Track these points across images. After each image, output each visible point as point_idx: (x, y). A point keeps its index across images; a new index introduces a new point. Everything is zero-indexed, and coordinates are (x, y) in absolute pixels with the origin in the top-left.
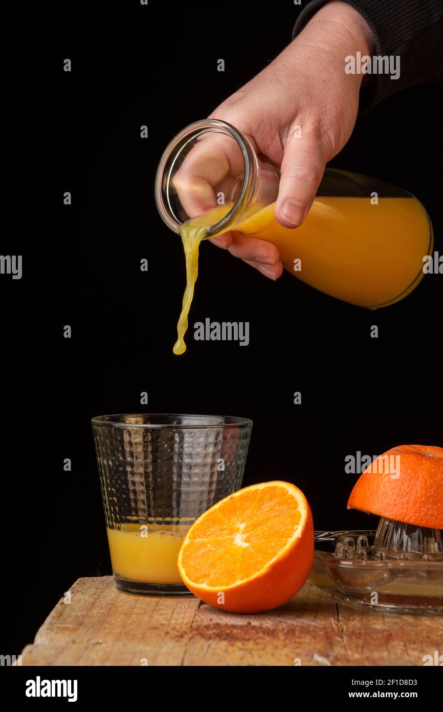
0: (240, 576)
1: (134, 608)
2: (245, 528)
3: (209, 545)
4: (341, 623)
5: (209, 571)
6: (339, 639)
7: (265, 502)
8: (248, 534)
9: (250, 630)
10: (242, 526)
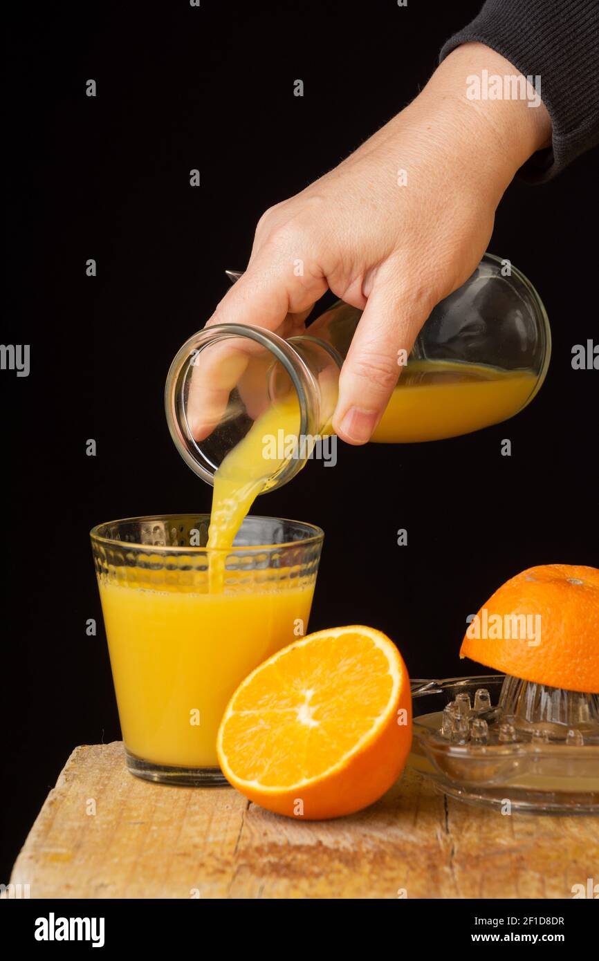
0: (307, 772)
1: (154, 812)
2: (315, 697)
3: (262, 722)
4: (451, 836)
5: (261, 762)
6: (447, 869)
7: (341, 658)
8: (318, 707)
9: (320, 855)
10: (309, 694)
